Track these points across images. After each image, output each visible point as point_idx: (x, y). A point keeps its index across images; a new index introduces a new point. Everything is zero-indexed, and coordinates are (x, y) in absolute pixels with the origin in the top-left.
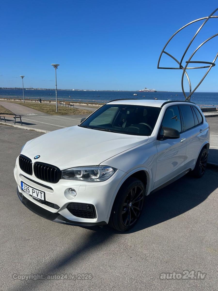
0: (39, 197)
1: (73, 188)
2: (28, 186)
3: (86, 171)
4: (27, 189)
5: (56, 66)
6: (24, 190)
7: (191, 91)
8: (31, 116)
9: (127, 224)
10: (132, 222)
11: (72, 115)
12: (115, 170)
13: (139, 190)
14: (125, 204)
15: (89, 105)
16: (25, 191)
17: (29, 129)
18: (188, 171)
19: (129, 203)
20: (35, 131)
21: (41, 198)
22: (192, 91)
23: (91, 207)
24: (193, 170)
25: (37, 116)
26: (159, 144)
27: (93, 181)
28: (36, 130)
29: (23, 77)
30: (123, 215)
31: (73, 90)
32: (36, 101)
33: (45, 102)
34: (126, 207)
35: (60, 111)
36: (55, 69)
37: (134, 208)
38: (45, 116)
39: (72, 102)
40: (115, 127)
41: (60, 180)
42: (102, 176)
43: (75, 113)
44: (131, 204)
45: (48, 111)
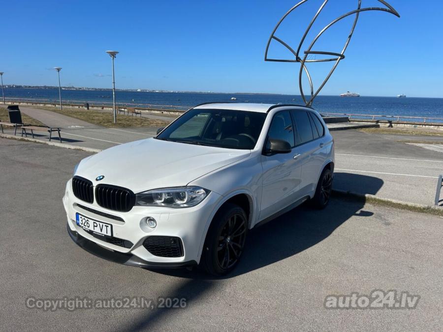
0: (104, 232)
1: (152, 216)
2: (86, 219)
3: (169, 194)
4: (86, 223)
5: (113, 54)
6: (80, 224)
7: (312, 93)
8: (74, 129)
9: (225, 265)
10: (230, 263)
11: (139, 127)
12: (207, 192)
13: (239, 220)
14: (222, 238)
15: (164, 113)
16: (83, 225)
17: (73, 147)
18: (306, 199)
19: (226, 237)
20: (83, 151)
21: (107, 233)
22: (314, 94)
23: (176, 240)
24: (313, 199)
25: (83, 128)
26: (266, 160)
27: (178, 206)
28: (84, 149)
29: (59, 70)
30: (219, 252)
31: (139, 90)
32: (80, 107)
33: (95, 108)
34: (223, 242)
35: (120, 122)
36: (112, 58)
37: (233, 245)
38: (96, 129)
39: (138, 108)
40: (206, 139)
41: (134, 207)
42: (190, 200)
43: (143, 124)
44: (229, 239)
45: (101, 122)
